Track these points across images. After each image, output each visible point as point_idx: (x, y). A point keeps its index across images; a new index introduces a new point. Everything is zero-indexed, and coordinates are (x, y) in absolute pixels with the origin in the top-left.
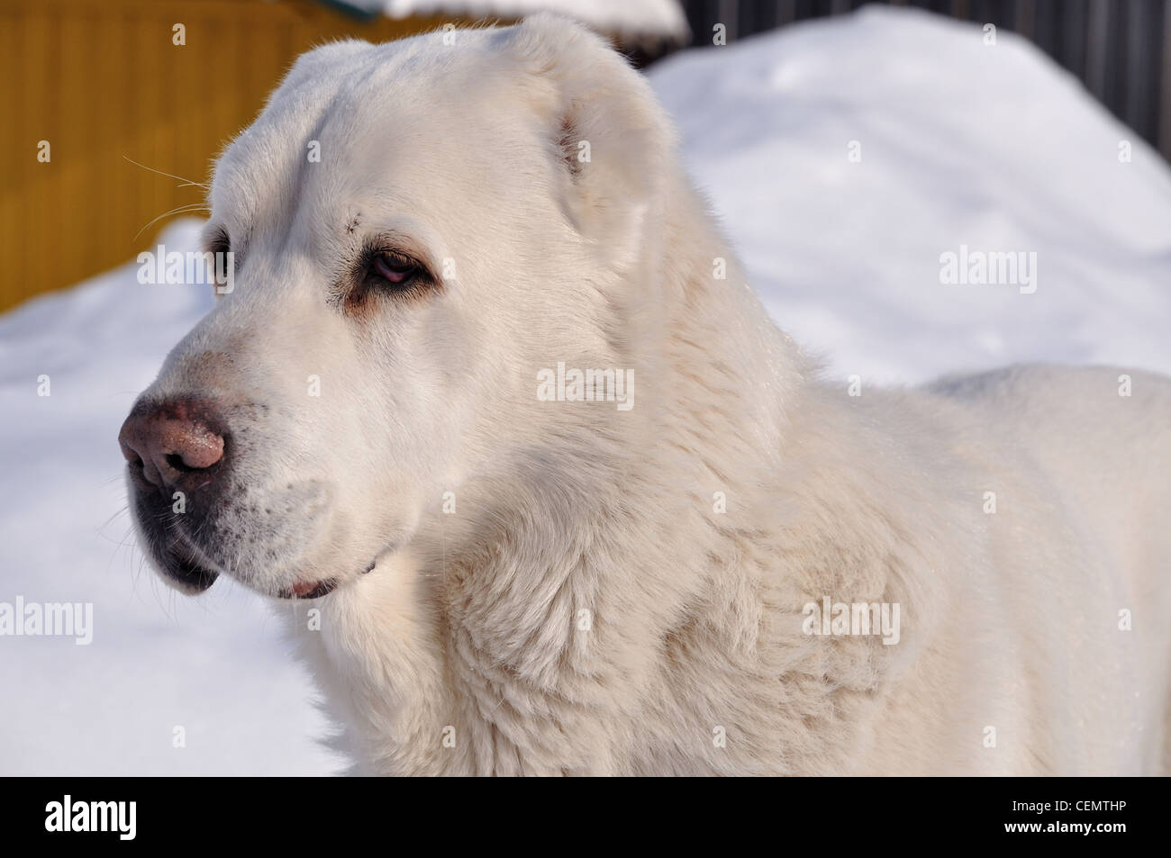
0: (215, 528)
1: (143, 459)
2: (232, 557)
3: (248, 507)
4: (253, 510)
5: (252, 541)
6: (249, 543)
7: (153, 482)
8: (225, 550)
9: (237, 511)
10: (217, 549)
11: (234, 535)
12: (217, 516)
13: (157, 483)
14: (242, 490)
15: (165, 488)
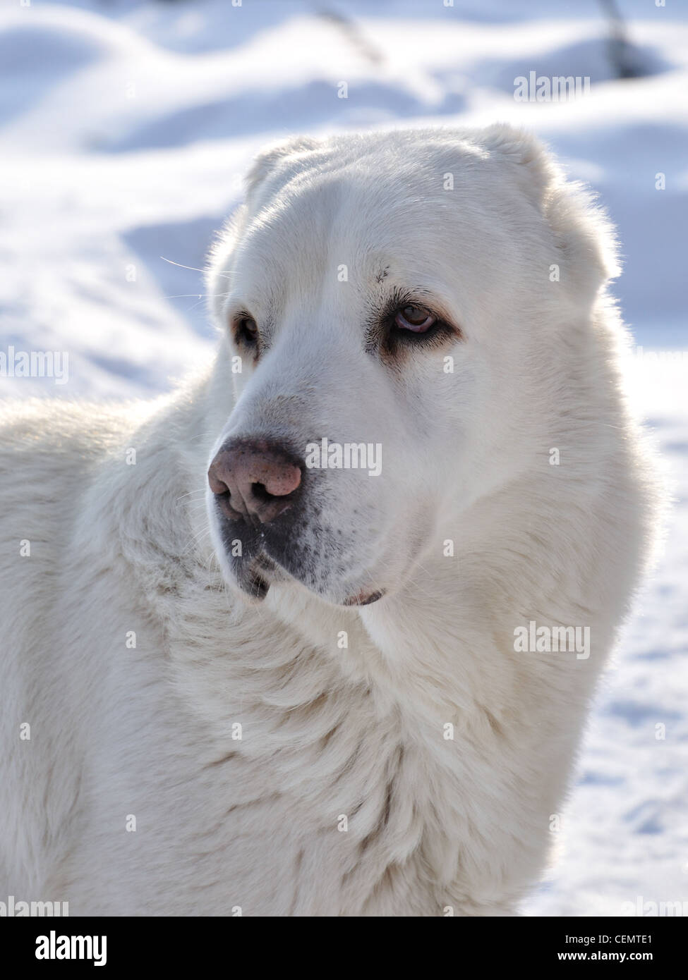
0: (296, 546)
1: (230, 488)
2: (312, 571)
3: (323, 529)
4: (327, 530)
5: (326, 557)
6: (325, 559)
7: (238, 510)
8: (306, 564)
9: (314, 531)
10: (300, 565)
11: (312, 551)
12: (298, 535)
13: (241, 510)
14: (317, 512)
15: (249, 516)
